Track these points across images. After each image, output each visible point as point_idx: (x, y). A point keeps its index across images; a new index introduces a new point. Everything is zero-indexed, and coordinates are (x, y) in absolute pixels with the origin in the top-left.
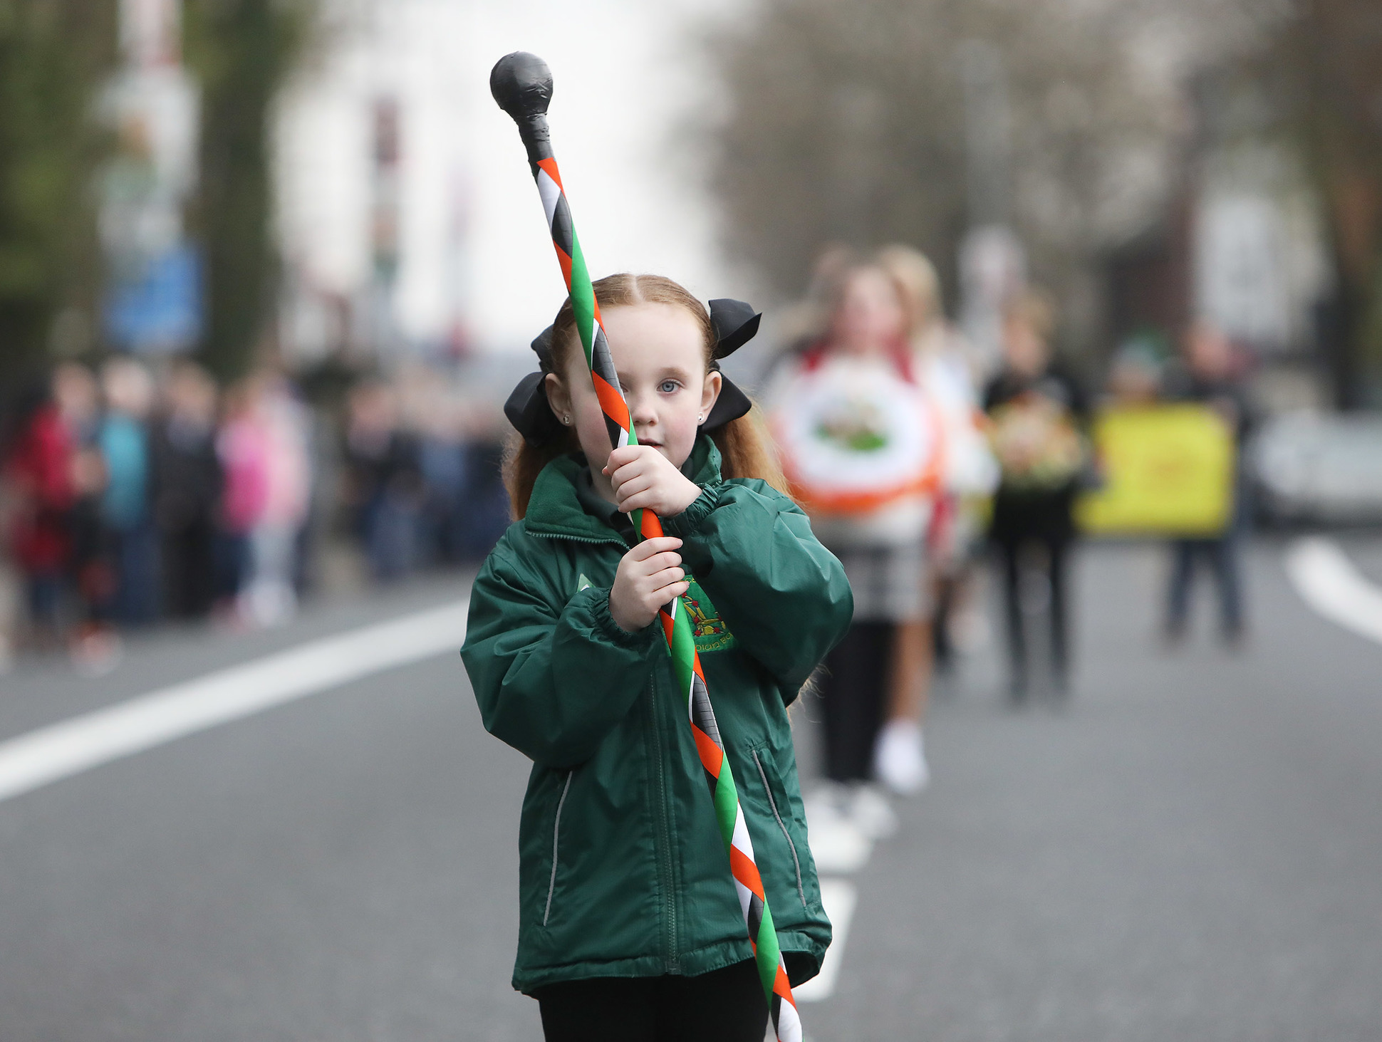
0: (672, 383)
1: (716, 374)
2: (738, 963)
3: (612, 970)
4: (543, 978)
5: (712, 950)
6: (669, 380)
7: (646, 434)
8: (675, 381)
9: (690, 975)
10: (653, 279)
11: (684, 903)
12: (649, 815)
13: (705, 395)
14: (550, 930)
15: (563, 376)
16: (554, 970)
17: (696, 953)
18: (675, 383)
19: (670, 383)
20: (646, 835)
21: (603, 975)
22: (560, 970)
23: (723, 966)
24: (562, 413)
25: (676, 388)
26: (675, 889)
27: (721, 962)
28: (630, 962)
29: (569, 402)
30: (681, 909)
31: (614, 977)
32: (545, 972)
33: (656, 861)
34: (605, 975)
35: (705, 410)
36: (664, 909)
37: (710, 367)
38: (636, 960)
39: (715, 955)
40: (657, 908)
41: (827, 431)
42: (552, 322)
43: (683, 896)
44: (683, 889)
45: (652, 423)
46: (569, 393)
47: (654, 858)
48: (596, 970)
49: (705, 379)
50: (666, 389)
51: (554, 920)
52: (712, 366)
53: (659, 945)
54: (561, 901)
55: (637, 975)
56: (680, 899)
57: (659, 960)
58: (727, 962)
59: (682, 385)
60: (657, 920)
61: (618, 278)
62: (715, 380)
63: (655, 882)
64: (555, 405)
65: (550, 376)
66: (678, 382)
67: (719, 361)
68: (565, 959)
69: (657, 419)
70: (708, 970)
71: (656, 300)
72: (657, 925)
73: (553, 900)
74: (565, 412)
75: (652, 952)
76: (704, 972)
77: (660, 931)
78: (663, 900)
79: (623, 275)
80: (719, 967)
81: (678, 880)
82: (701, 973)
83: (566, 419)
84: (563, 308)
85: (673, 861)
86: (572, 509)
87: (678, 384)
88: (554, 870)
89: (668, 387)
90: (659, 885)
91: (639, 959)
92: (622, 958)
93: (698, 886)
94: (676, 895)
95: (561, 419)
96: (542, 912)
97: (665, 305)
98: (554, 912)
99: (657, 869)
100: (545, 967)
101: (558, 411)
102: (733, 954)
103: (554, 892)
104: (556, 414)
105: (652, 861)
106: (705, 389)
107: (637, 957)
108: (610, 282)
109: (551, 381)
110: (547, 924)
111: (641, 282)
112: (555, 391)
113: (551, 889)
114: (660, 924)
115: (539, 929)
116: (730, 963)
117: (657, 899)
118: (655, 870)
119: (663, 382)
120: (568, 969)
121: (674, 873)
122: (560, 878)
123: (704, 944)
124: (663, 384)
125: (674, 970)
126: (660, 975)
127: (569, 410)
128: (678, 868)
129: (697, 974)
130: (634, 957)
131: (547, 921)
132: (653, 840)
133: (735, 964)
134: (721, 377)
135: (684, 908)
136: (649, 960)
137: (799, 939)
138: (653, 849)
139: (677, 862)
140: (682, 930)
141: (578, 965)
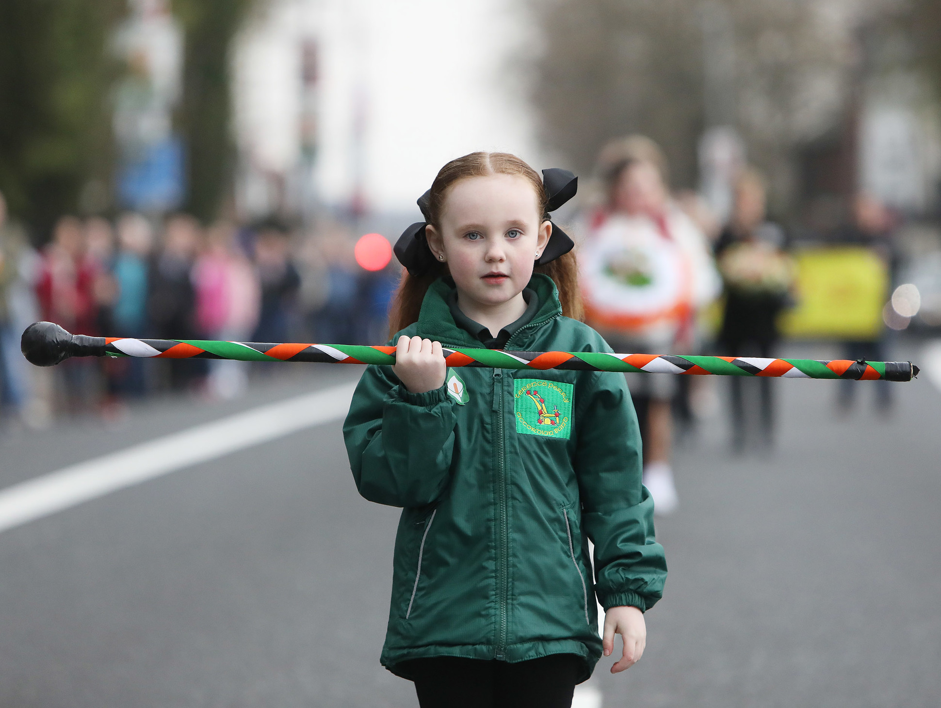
0: (516, 231)
1: (548, 223)
2: (545, 657)
3: (456, 652)
4: (403, 655)
5: (527, 645)
6: (513, 229)
7: (497, 268)
8: (517, 230)
9: (511, 662)
10: (501, 156)
11: (512, 609)
12: (494, 544)
13: (540, 238)
14: (412, 622)
15: (437, 226)
16: (411, 650)
17: (518, 646)
18: (518, 231)
19: (514, 231)
20: (490, 558)
21: (448, 655)
22: (416, 650)
23: (534, 658)
24: (437, 252)
25: (518, 234)
26: (507, 599)
27: (532, 655)
28: (470, 647)
29: (442, 246)
30: (510, 613)
31: (457, 657)
32: (405, 651)
33: (496, 577)
34: (450, 655)
35: (541, 249)
36: (498, 612)
37: (544, 217)
38: (475, 646)
39: (529, 650)
40: (492, 611)
41: (611, 270)
42: (430, 187)
43: (512, 604)
44: (513, 599)
45: (501, 260)
46: (443, 239)
47: (494, 575)
48: (444, 651)
49: (540, 226)
50: (511, 235)
51: (415, 614)
52: (545, 217)
53: (493, 637)
54: (420, 602)
55: (474, 657)
56: (510, 607)
57: (491, 648)
58: (537, 656)
59: (522, 232)
60: (493, 619)
61: (476, 156)
62: (548, 227)
63: (494, 593)
64: (433, 247)
65: (429, 227)
66: (520, 231)
67: (550, 213)
68: (420, 643)
69: (505, 258)
70: (523, 660)
71: (503, 172)
72: (492, 623)
73: (415, 601)
74: (440, 252)
75: (488, 642)
76: (521, 660)
77: (495, 627)
78: (497, 606)
79: (480, 153)
80: (531, 658)
81: (510, 593)
82: (519, 661)
83: (441, 257)
84: (437, 178)
85: (508, 578)
86: (449, 325)
87: (519, 232)
88: (417, 579)
89: (512, 234)
90: (495, 595)
91: (477, 646)
92: (464, 644)
93: (523, 599)
94: (507, 603)
95: (437, 257)
96: (406, 609)
97: (510, 176)
98: (414, 609)
99: (496, 583)
100: (404, 648)
101: (435, 251)
102: (541, 650)
103: (416, 595)
104: (434, 253)
105: (492, 577)
106: (540, 234)
107: (476, 644)
108: (470, 159)
109: (430, 231)
110: (409, 618)
111: (493, 158)
112: (433, 237)
113: (414, 593)
114: (495, 622)
115: (402, 621)
116: (539, 657)
117: (492, 604)
118: (494, 584)
119: (510, 230)
120: (422, 650)
121: (507, 588)
122: (422, 585)
123: (523, 640)
124: (509, 232)
125: (500, 656)
126: (490, 659)
127: (442, 251)
128: (510, 584)
129: (516, 661)
130: (474, 644)
131: (409, 616)
132: (494, 562)
133: (542, 657)
134: (551, 225)
135: (512, 613)
136: (484, 648)
137: (582, 647)
138: (494, 569)
139: (510, 580)
140: (510, 628)
141: (430, 647)
